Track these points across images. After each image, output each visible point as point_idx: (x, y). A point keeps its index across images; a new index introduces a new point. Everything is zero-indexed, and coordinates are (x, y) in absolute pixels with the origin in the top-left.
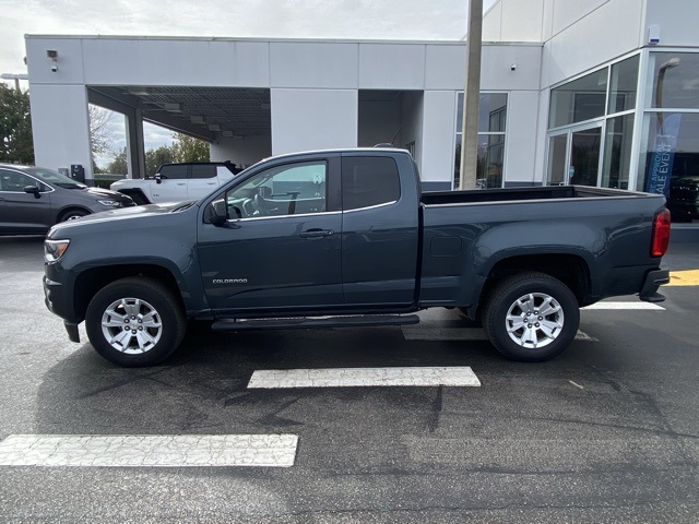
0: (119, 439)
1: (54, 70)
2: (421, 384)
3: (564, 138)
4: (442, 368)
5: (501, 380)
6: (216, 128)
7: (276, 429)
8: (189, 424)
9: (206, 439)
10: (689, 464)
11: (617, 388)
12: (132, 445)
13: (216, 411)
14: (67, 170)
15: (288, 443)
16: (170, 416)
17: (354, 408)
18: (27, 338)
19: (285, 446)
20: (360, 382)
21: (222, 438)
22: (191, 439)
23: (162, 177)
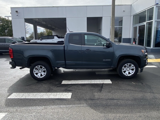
0: (35, 93)
1: (17, 15)
2: (99, 83)
3: (137, 27)
4: (104, 80)
5: (117, 82)
6: (54, 27)
7: (67, 92)
8: (49, 91)
9: (53, 94)
10: (155, 98)
11: (142, 84)
12: (38, 95)
13: (55, 88)
14: (20, 38)
15: (70, 94)
16: (46, 89)
17: (84, 88)
18: (15, 74)
19: (69, 95)
20: (85, 83)
21: (56, 93)
22: (50, 93)
23: (42, 39)
